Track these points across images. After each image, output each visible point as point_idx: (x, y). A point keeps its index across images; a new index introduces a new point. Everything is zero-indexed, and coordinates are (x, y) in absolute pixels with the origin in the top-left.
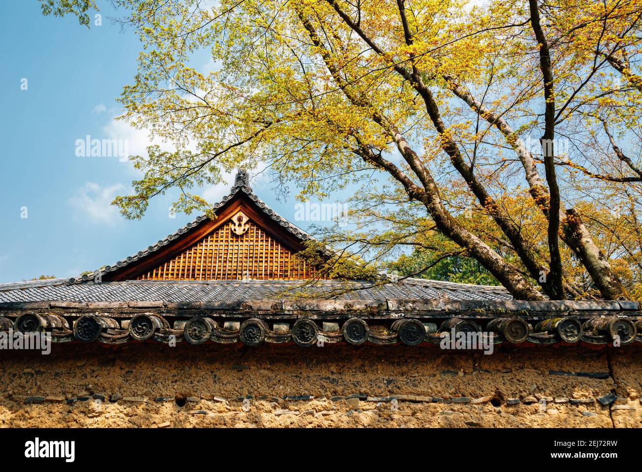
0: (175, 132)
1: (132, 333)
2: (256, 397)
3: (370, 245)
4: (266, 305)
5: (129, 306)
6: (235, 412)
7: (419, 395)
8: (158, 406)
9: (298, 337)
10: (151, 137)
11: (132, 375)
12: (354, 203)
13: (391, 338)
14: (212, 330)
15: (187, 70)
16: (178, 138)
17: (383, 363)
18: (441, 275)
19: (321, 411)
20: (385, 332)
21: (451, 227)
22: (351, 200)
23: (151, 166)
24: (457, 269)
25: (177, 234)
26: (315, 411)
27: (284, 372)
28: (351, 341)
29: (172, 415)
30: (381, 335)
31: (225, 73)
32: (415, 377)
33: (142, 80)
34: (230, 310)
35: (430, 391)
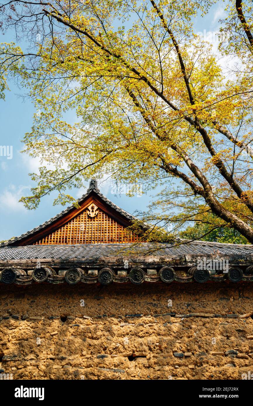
0: (55, 158)
1: (34, 278)
2: (108, 315)
3: (170, 222)
4: (113, 260)
5: (32, 262)
6: (96, 325)
7: (207, 313)
8: (50, 322)
9: (133, 279)
10: (41, 162)
11: (34, 304)
12: (160, 197)
13: (189, 278)
14: (82, 275)
15: (61, 122)
16: (56, 162)
17: (184, 293)
18: (211, 238)
19: (148, 323)
20: (185, 275)
21: (220, 211)
22: (158, 195)
23: (42, 179)
24: (221, 235)
25: (56, 218)
26: (144, 324)
27: (125, 300)
28: (164, 281)
29: (58, 327)
30: (182, 277)
31: (84, 123)
32: (204, 302)
33: (36, 129)
34: (91, 263)
35: (213, 310)
